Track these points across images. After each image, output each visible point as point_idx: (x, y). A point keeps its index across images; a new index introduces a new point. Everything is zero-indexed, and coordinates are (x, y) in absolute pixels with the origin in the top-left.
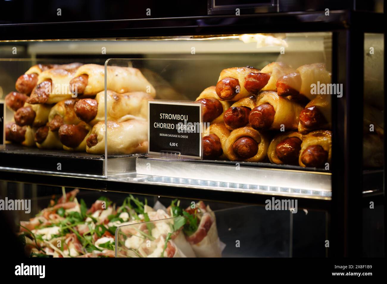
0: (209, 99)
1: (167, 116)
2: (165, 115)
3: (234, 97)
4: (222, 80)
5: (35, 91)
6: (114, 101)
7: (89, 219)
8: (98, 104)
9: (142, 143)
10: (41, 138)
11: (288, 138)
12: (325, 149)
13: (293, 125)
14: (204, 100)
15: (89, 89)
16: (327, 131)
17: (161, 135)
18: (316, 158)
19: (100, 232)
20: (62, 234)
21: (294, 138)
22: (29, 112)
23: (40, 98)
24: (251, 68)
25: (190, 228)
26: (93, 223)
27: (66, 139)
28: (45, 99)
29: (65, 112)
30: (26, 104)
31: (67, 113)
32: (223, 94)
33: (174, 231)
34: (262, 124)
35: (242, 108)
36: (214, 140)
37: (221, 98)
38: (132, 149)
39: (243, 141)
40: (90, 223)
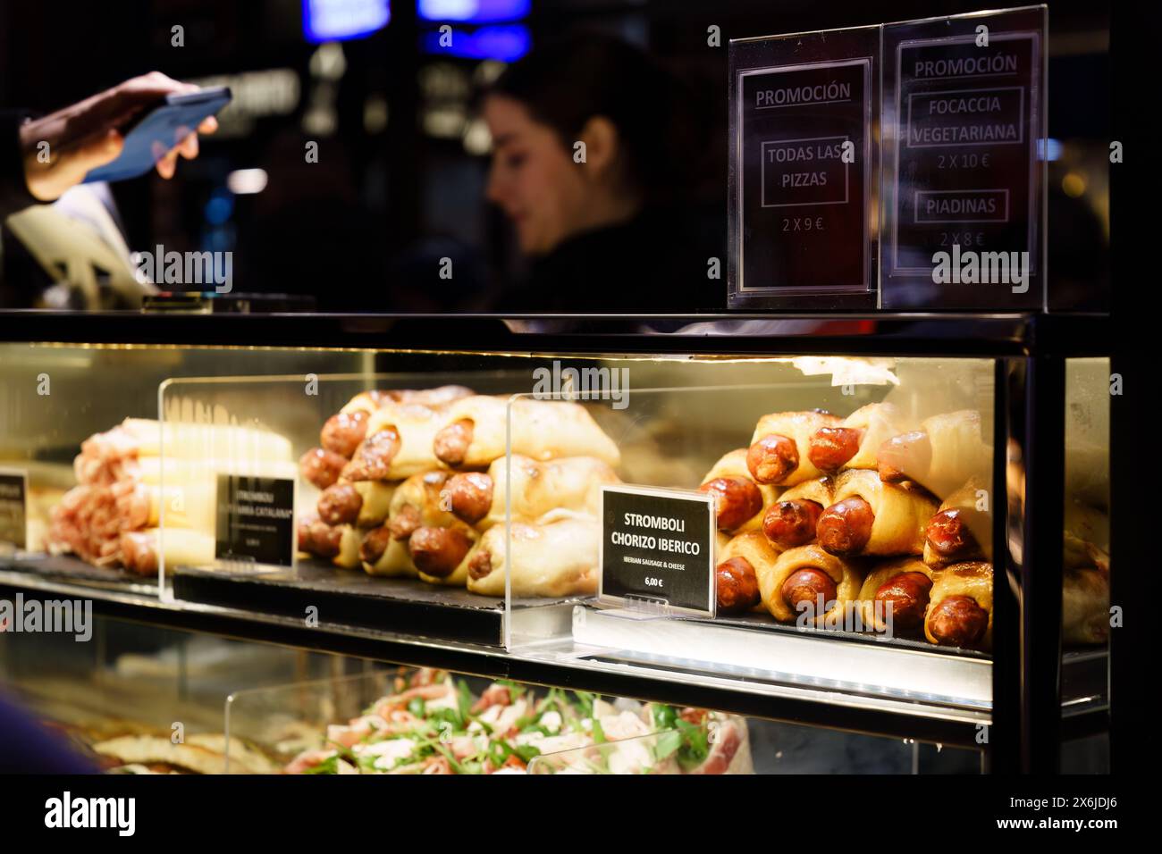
0: (731, 478)
1: (640, 520)
2: (635, 518)
3: (786, 478)
4: (761, 440)
5: (361, 454)
6: (529, 478)
7: (475, 726)
8: (493, 485)
9: (586, 572)
10: (373, 554)
11: (903, 574)
12: (983, 604)
13: (913, 545)
14: (722, 482)
15: (474, 454)
16: (986, 565)
17: (627, 559)
18: (961, 625)
19: (499, 757)
20: (417, 757)
21: (915, 575)
22: (348, 497)
23: (372, 469)
24: (825, 415)
25: (691, 754)
26: (484, 733)
27: (424, 559)
28: (382, 471)
29: (425, 499)
30: (341, 481)
31: (429, 501)
32: (763, 472)
33: (657, 762)
34: (845, 542)
35: (803, 504)
36: (742, 573)
37: (757, 480)
38: (566, 587)
39: (806, 577)
40: (477, 734)
